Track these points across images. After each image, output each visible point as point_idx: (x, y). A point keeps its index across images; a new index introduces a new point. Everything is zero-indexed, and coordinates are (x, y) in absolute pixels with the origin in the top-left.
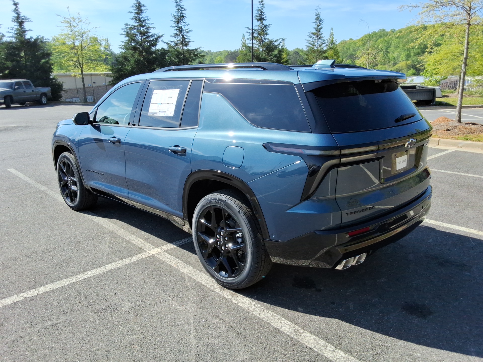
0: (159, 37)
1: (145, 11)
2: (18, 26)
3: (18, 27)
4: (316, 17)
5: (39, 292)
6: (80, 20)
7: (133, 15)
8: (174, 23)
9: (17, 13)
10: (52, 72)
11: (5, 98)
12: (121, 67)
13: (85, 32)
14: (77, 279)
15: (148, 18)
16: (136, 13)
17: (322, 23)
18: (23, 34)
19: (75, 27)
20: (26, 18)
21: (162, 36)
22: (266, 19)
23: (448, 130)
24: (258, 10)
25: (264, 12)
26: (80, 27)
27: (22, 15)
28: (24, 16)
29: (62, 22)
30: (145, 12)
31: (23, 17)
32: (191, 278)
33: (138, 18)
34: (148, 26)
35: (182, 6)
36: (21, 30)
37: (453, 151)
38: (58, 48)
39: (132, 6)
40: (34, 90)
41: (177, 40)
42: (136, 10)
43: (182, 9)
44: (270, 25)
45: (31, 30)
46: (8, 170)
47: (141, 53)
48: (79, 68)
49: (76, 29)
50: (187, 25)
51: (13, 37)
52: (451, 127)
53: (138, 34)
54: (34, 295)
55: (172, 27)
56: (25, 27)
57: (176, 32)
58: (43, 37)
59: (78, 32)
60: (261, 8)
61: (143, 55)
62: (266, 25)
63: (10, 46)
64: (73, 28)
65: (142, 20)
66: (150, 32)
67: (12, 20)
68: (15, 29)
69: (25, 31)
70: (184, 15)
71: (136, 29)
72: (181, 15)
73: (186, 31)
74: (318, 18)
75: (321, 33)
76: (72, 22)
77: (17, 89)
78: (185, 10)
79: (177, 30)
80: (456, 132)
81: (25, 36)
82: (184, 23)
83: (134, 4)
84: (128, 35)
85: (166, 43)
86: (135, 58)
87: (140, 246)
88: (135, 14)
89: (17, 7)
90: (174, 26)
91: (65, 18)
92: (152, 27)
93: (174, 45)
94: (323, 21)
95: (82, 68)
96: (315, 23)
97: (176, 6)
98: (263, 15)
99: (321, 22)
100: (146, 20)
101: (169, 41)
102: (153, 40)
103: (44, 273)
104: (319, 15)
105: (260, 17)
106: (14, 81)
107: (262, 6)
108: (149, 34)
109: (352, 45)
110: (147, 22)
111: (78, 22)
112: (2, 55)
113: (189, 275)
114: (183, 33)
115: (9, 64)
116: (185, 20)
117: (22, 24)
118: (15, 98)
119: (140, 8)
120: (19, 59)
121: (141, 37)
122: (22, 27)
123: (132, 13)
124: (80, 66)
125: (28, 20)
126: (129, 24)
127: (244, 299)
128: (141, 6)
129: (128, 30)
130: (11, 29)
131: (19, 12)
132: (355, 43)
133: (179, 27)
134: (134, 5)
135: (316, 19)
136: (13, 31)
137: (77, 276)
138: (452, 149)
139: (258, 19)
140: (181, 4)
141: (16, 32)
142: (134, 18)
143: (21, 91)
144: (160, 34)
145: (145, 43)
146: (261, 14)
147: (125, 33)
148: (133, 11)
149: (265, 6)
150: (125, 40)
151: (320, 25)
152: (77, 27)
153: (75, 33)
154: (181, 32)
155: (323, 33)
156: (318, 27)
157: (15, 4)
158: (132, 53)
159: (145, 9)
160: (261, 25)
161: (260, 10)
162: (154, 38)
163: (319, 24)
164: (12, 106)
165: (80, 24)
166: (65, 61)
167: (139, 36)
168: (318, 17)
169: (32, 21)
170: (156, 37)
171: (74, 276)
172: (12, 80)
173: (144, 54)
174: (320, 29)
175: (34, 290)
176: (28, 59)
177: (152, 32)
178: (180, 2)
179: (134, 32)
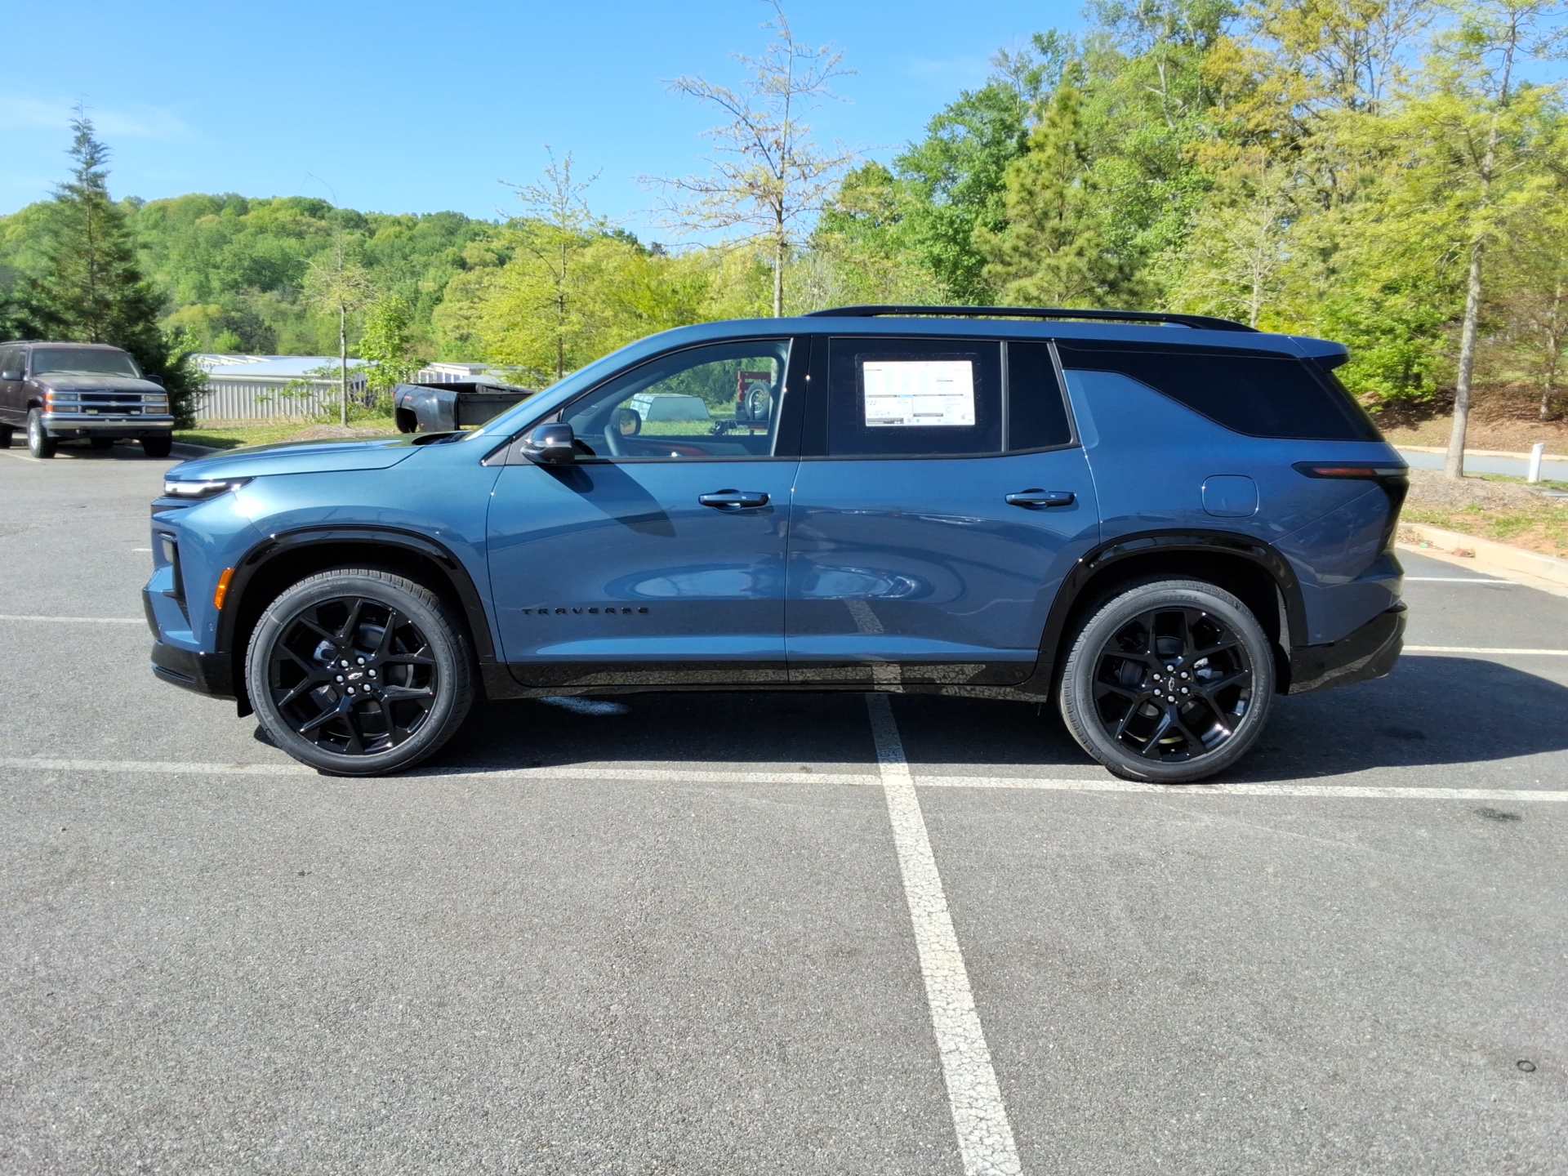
4: (78, 134)
17: (103, 159)
74: (84, 139)
75: (101, 190)
94: (103, 153)
96: (73, 152)
99: (98, 152)
104: (89, 129)
135: (78, 140)
151: (95, 165)
155: (108, 189)
156: (89, 168)
163: (92, 158)
168: (84, 134)
174: (97, 176)
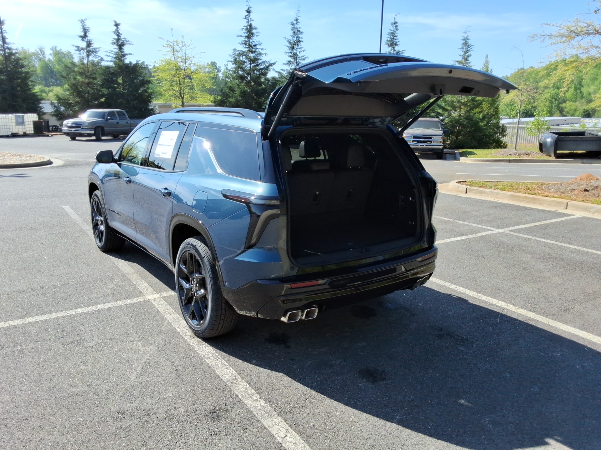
0: (271, 65)
1: (256, 34)
2: (117, 49)
3: (118, 51)
4: (464, 41)
5: (25, 321)
6: (184, 44)
7: (243, 39)
8: (288, 48)
9: (117, 35)
10: (150, 102)
11: (96, 129)
12: (225, 99)
13: (189, 58)
14: (65, 314)
15: (260, 42)
16: (246, 36)
17: (471, 50)
18: (123, 58)
19: (178, 52)
20: (126, 40)
21: (274, 64)
22: (400, 45)
23: (586, 190)
24: (389, 33)
25: (397, 36)
26: (184, 51)
27: (122, 37)
28: (125, 38)
29: (164, 46)
30: (257, 36)
31: (123, 40)
32: (170, 324)
33: (248, 42)
34: (259, 52)
35: (298, 29)
36: (120, 54)
37: (580, 216)
38: (158, 75)
39: (243, 29)
40: (129, 122)
41: (291, 68)
42: (246, 33)
43: (299, 33)
44: (404, 51)
45: (131, 54)
46: (63, 206)
47: (248, 83)
48: (180, 99)
49: (179, 55)
50: (303, 51)
51: (111, 61)
52: (590, 187)
53: (247, 61)
54: (20, 323)
55: (286, 53)
56: (125, 51)
57: (290, 59)
58: (144, 62)
59: (181, 57)
60: (394, 30)
61: (251, 86)
62: (399, 52)
63: (107, 71)
64: (176, 53)
65: (252, 45)
66: (261, 59)
67: (111, 42)
68: (114, 53)
69: (124, 55)
70: (301, 40)
71: (245, 55)
72: (297, 39)
73: (302, 58)
74: (466, 43)
75: (468, 62)
76: (176, 46)
77: (111, 119)
78: (302, 33)
79: (291, 56)
80: (596, 193)
81: (124, 61)
82: (300, 48)
83: (245, 26)
84: (236, 61)
85: (278, 72)
86: (240, 89)
87: (142, 291)
88: (245, 38)
89: (118, 28)
90: (288, 52)
91: (168, 41)
92: (264, 53)
93: (286, 75)
94: (472, 47)
95: (183, 98)
96: (461, 48)
97: (292, 29)
98: (396, 39)
99: (469, 47)
100: (257, 44)
101: (281, 70)
102: (264, 68)
103: (39, 306)
104: (468, 39)
105: (391, 42)
106: (107, 110)
107: (395, 28)
108: (260, 61)
109: (533, 75)
110: (258, 47)
111: (182, 46)
112: (98, 81)
113: (170, 321)
114: (297, 61)
115: (105, 91)
116: (302, 45)
117: (122, 47)
118: (106, 129)
119: (251, 31)
120: (116, 86)
121: (250, 64)
122: (122, 50)
123: (242, 36)
124: (181, 96)
125: (129, 43)
126: (237, 49)
127: (207, 348)
128: (252, 29)
129: (236, 56)
130: (110, 53)
131: (119, 33)
132: (537, 73)
133: (294, 54)
134: (245, 28)
135: (463, 44)
136: (112, 55)
137: (66, 312)
138: (579, 214)
139: (389, 44)
140: (297, 26)
141: (114, 56)
142: (244, 42)
143: (114, 121)
144: (272, 62)
145: (254, 72)
146: (393, 38)
147: (232, 60)
148: (243, 35)
149: (398, 28)
150: (232, 68)
151: (468, 52)
152: (181, 52)
153: (177, 59)
154: (295, 59)
155: (471, 61)
156: (466, 53)
157: (117, 25)
158: (238, 83)
159: (257, 33)
160: (393, 51)
161: (392, 33)
162: (265, 66)
163: (467, 50)
164: (103, 138)
165: (183, 48)
166: (164, 90)
167: (248, 63)
168: (466, 41)
169: (133, 44)
170: (267, 65)
171: (64, 311)
172: (105, 109)
173: (253, 84)
174: (468, 56)
175: (22, 319)
176: (126, 86)
177: (263, 58)
178: (297, 24)
179: (243, 59)
